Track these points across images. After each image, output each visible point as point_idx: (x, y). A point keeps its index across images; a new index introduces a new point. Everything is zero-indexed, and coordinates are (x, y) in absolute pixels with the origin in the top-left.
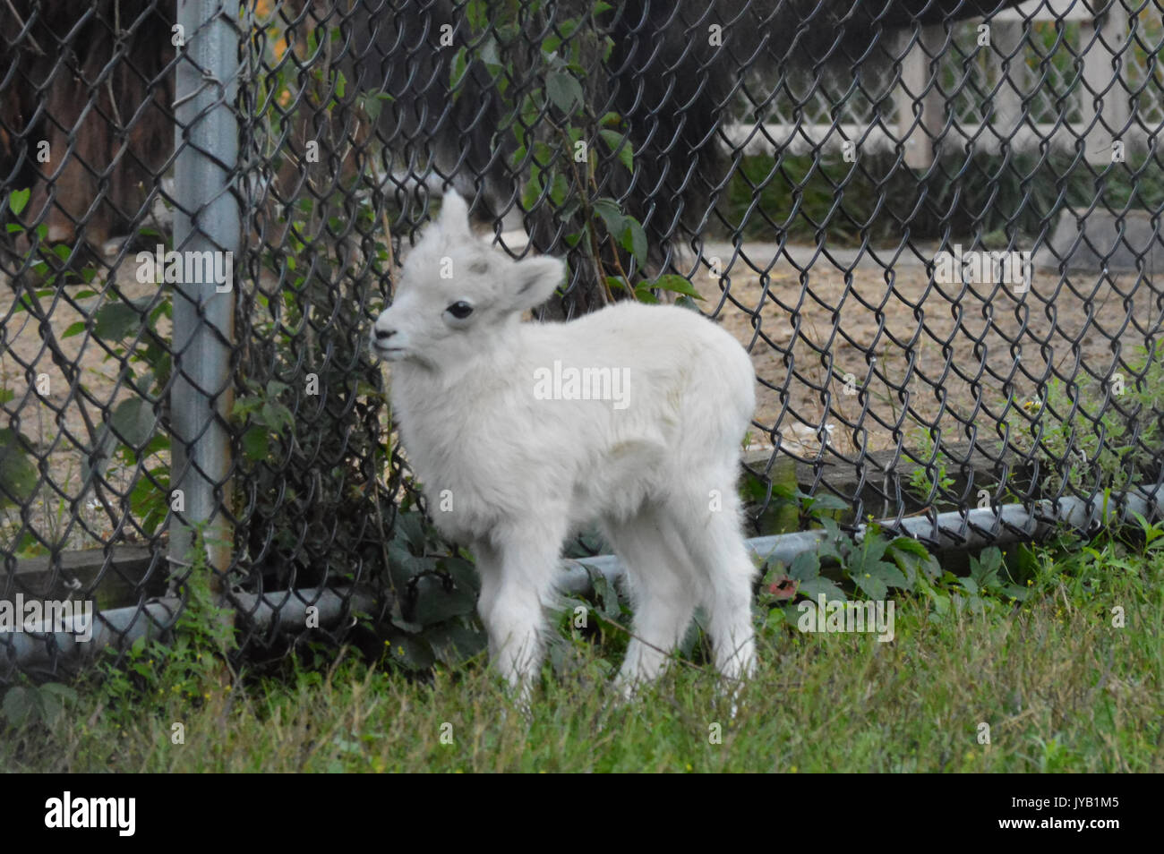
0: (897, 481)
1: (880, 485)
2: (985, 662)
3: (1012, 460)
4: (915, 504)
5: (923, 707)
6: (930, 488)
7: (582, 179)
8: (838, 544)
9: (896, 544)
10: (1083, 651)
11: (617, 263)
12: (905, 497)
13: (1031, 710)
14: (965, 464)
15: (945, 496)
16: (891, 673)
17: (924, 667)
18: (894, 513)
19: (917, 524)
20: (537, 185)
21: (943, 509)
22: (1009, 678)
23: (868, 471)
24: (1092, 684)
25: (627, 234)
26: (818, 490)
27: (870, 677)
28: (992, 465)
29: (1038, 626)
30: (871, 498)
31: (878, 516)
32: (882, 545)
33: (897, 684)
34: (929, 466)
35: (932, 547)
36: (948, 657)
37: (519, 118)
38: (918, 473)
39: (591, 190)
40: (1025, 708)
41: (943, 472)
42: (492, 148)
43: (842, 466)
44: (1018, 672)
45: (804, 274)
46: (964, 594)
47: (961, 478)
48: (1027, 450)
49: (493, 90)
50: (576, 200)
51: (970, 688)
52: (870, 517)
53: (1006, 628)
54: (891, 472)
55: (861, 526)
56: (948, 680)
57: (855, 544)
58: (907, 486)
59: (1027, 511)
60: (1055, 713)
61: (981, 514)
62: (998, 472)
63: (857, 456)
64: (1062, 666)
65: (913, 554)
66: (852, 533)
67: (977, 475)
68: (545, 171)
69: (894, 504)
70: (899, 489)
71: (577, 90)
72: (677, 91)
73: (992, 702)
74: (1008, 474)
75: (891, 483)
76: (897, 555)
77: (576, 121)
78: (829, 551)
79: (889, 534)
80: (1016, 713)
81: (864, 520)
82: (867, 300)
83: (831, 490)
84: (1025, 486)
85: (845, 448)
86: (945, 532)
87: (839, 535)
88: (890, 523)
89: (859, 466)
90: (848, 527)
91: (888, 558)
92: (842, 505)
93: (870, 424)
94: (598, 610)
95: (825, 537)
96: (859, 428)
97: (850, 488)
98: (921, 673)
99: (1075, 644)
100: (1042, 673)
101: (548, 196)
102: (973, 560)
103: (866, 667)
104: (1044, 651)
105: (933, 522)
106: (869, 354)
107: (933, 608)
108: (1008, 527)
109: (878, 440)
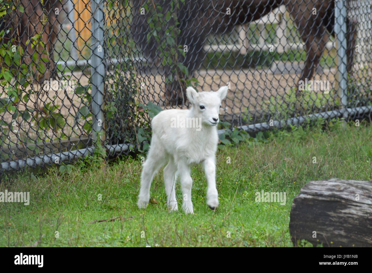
0: (241, 119)
1: (237, 120)
2: (259, 155)
3: (264, 114)
4: (244, 123)
5: (247, 165)
6: (247, 120)
7: (175, 59)
8: (229, 132)
9: (241, 132)
10: (279, 152)
11: (182, 76)
12: (242, 122)
13: (269, 165)
14: (254, 115)
15: (250, 122)
16: (240, 158)
17: (247, 156)
18: (240, 125)
19: (245, 128)
20: (165, 60)
21: (250, 124)
22: (264, 158)
23: (235, 116)
24: (281, 159)
25: (184, 70)
26: (224, 121)
27: (236, 159)
28: (260, 115)
29: (270, 148)
30: (235, 122)
31: (237, 126)
32: (238, 132)
33: (241, 160)
34: (247, 116)
35: (248, 132)
36: (252, 154)
37: (161, 47)
38: (245, 117)
39: (177, 61)
40: (267, 164)
41: (250, 116)
42: (156, 53)
43: (229, 116)
44: (266, 157)
45: (220, 77)
46: (255, 141)
47: (254, 118)
48: (267, 112)
49: (156, 41)
50: (173, 63)
51: (256, 161)
52: (235, 126)
53: (263, 148)
54: (239, 117)
55: (233, 128)
56: (252, 159)
57: (232, 132)
58: (242, 120)
59: (267, 124)
60: (273, 165)
61: (258, 125)
62: (261, 116)
63: (232, 114)
64: (275, 156)
65: (244, 134)
66: (231, 130)
67: (257, 117)
68: (167, 57)
69: (240, 124)
70: (241, 121)
71: (173, 41)
72: (193, 41)
73: (261, 163)
74: (263, 117)
75: (239, 120)
76: (241, 134)
77: (173, 47)
78: (227, 133)
79: (239, 130)
80: (265, 166)
81: (234, 127)
82: (234, 82)
83: (227, 121)
84: (267, 119)
85: (230, 112)
86: (251, 129)
87: (229, 130)
88: (239, 127)
89: (233, 116)
90: (231, 128)
91: (239, 135)
92: (229, 124)
93: (235, 107)
95: (226, 131)
96: (232, 108)
97: (231, 120)
98: (246, 158)
99: (278, 151)
100: (271, 157)
101: (168, 63)
102: (256, 135)
103: (235, 157)
104: (271, 153)
105: (248, 127)
106: (234, 93)
107: (248, 144)
108: (263, 128)
109: (236, 111)
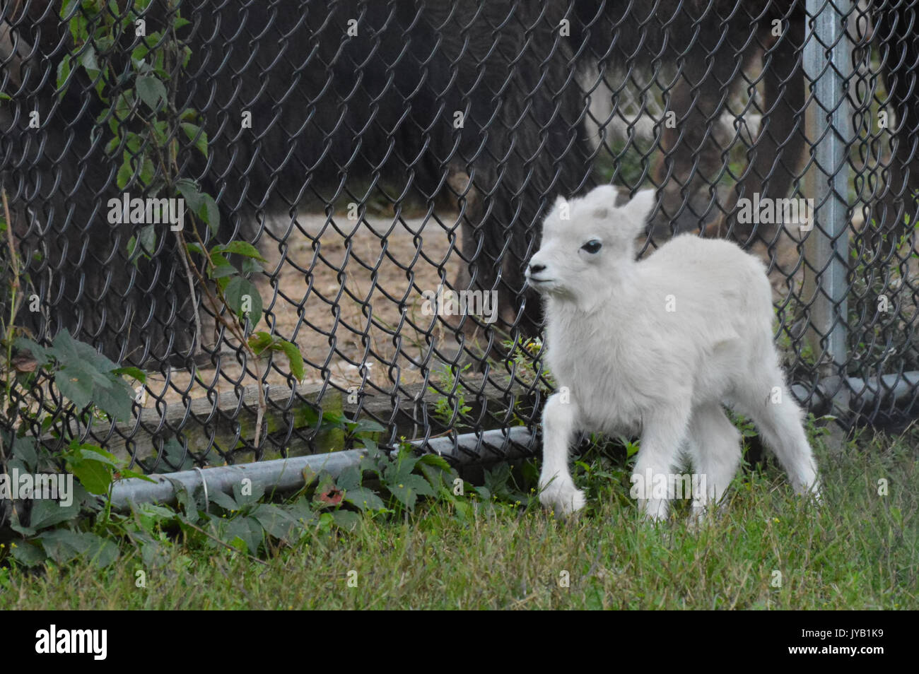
0: (424, 407)
1: (411, 411)
2: (497, 556)
3: (517, 390)
4: (439, 426)
5: (447, 592)
6: (452, 414)
7: (166, 163)
8: (377, 460)
9: (424, 460)
10: (577, 545)
11: (195, 232)
12: (431, 421)
13: (534, 594)
14: (480, 394)
15: (463, 420)
16: (420, 565)
17: (447, 560)
18: (422, 435)
19: (441, 443)
20: (129, 168)
21: (462, 431)
22: (516, 568)
23: (401, 397)
24: (584, 573)
25: (204, 207)
26: (360, 417)
27: (404, 568)
28: (501, 394)
29: (540, 525)
30: (404, 422)
31: (409, 437)
32: (413, 461)
33: (425, 574)
34: (451, 396)
35: (452, 461)
36: (467, 552)
37: (114, 114)
38: (442, 402)
39: (174, 172)
40: (529, 593)
41: (462, 401)
42: (92, 138)
43: (380, 396)
44: (524, 563)
45: (348, 240)
46: (480, 500)
47: (476, 406)
48: (531, 383)
50: (161, 181)
51: (485, 576)
52: (403, 438)
53: (514, 527)
54: (420, 401)
55: (396, 446)
56: (466, 571)
57: (391, 460)
58: (432, 412)
59: (531, 432)
60: (553, 596)
61: (493, 436)
62: (506, 401)
63: (392, 388)
64: (560, 558)
65: (437, 467)
66: (388, 451)
67: (490, 403)
68: (136, 156)
69: (421, 427)
70: (426, 415)
71: (162, 91)
73: (503, 588)
74: (514, 403)
75: (420, 410)
76: (425, 468)
77: (162, 117)
78: (369, 466)
79: (418, 451)
80: (522, 597)
81: (398, 440)
82: (399, 260)
83: (371, 416)
84: (529, 412)
85: (381, 382)
86: (464, 450)
87: (379, 453)
88: (419, 442)
89: (393, 396)
90: (385, 448)
91: (417, 471)
92: (379, 428)
93: (402, 362)
94: (180, 515)
95: (366, 454)
96: (393, 366)
97: (386, 414)
98: (446, 566)
99: (570, 540)
100: (543, 564)
101: (138, 178)
102: (486, 473)
103: (400, 560)
104: (544, 546)
105: (453, 441)
106: (401, 305)
107: (454, 511)
108: (515, 445)
109: (408, 375)
